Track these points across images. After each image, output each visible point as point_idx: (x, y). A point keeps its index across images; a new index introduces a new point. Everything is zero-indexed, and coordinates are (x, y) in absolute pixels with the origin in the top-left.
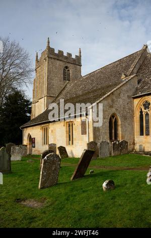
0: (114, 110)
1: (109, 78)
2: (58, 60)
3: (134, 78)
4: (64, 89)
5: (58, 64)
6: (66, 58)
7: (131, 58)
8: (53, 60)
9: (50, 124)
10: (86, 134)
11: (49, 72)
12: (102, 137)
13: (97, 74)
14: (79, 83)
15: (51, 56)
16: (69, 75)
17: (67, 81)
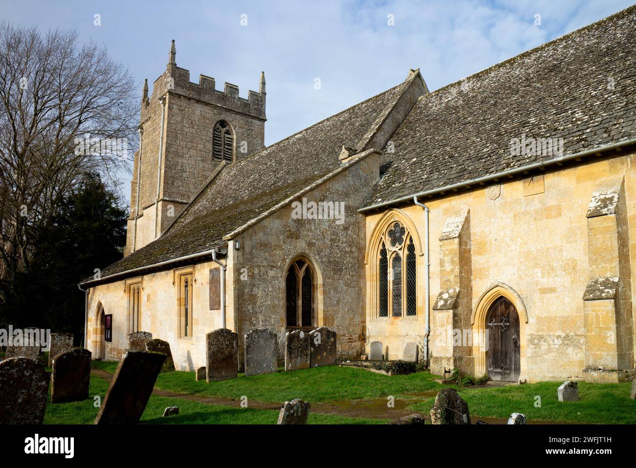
0: (301, 246)
1: (317, 154)
2: (198, 101)
3: (368, 160)
4: (213, 182)
5: (198, 112)
6: (222, 97)
7: (378, 101)
8: (184, 103)
9: (146, 277)
10: (219, 309)
11: (172, 134)
12: (261, 317)
13: (294, 143)
14: (251, 166)
15: (180, 91)
16: (230, 145)
17: (224, 162)
